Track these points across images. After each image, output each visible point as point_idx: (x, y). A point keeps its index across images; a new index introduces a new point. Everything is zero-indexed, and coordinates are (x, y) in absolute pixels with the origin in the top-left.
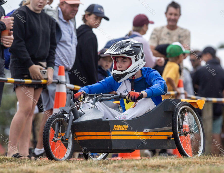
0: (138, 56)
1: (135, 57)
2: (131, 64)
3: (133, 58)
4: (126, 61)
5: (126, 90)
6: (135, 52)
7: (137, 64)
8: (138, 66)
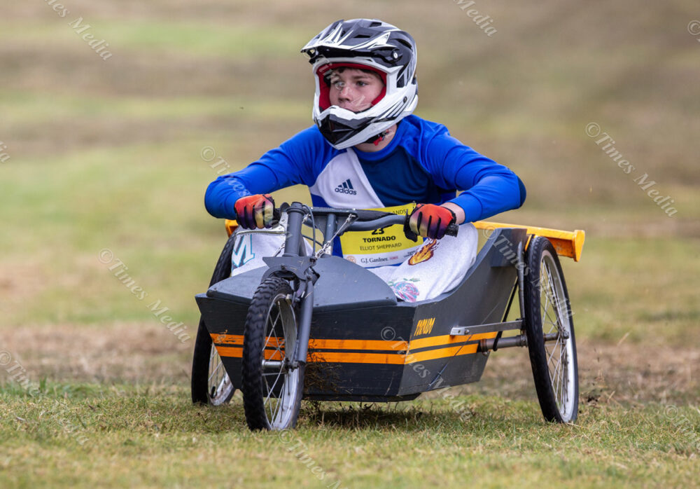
0: (405, 72)
1: (397, 73)
2: (382, 94)
3: (392, 73)
4: (366, 84)
5: (344, 184)
6: (401, 56)
7: (401, 98)
8: (402, 103)
